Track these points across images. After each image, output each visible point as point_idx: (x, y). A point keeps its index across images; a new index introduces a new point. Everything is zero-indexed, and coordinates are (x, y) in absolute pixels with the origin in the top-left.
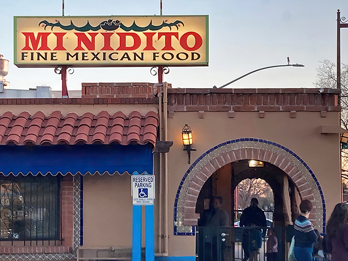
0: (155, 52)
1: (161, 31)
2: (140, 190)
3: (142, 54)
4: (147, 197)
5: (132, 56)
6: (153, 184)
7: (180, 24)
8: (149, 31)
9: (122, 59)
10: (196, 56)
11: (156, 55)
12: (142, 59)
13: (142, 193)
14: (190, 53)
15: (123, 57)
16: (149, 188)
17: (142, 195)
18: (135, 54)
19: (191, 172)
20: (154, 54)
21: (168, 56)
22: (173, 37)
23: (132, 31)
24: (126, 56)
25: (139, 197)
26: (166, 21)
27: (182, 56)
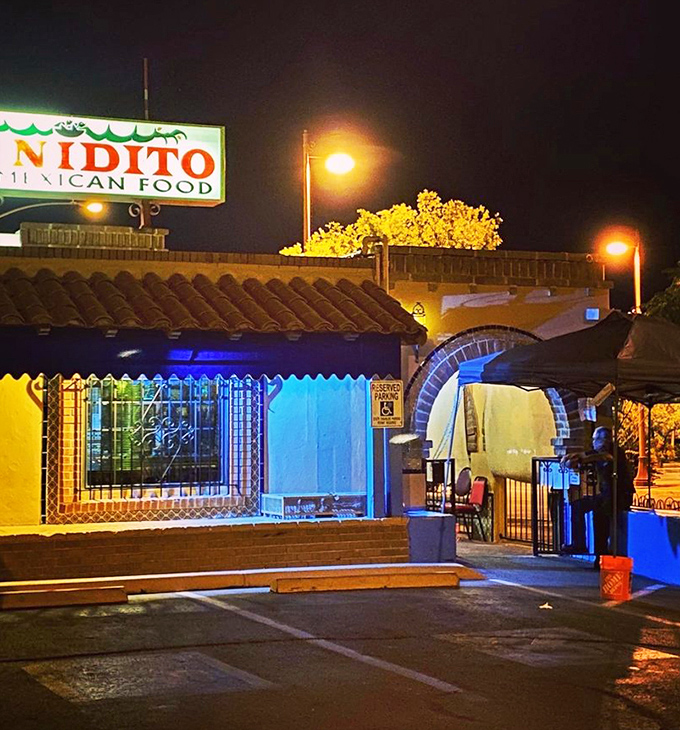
0: (142, 177)
1: (151, 144)
2: (382, 404)
3: (122, 179)
4: (392, 415)
5: (105, 182)
6: (400, 395)
7: (180, 135)
8: (132, 143)
9: (89, 186)
10: (205, 188)
11: (144, 182)
12: (122, 188)
13: (385, 408)
14: (196, 182)
15: (92, 183)
16: (394, 401)
17: (385, 412)
18: (111, 180)
19: (419, 376)
20: (142, 180)
21: (162, 186)
22: (170, 156)
23: (105, 141)
24: (96, 181)
25: (382, 415)
26: (159, 129)
27: (185, 187)
